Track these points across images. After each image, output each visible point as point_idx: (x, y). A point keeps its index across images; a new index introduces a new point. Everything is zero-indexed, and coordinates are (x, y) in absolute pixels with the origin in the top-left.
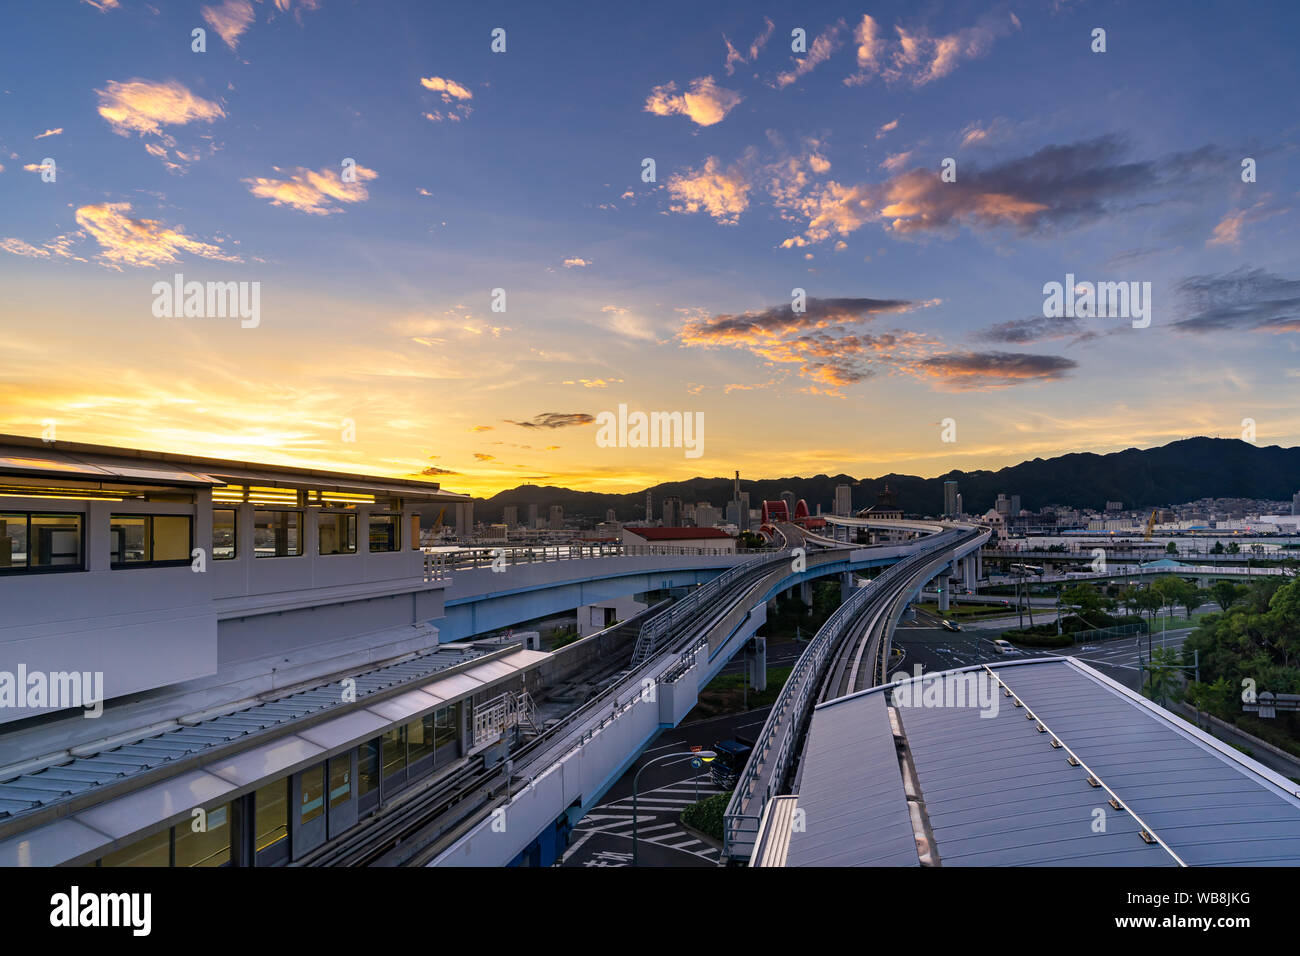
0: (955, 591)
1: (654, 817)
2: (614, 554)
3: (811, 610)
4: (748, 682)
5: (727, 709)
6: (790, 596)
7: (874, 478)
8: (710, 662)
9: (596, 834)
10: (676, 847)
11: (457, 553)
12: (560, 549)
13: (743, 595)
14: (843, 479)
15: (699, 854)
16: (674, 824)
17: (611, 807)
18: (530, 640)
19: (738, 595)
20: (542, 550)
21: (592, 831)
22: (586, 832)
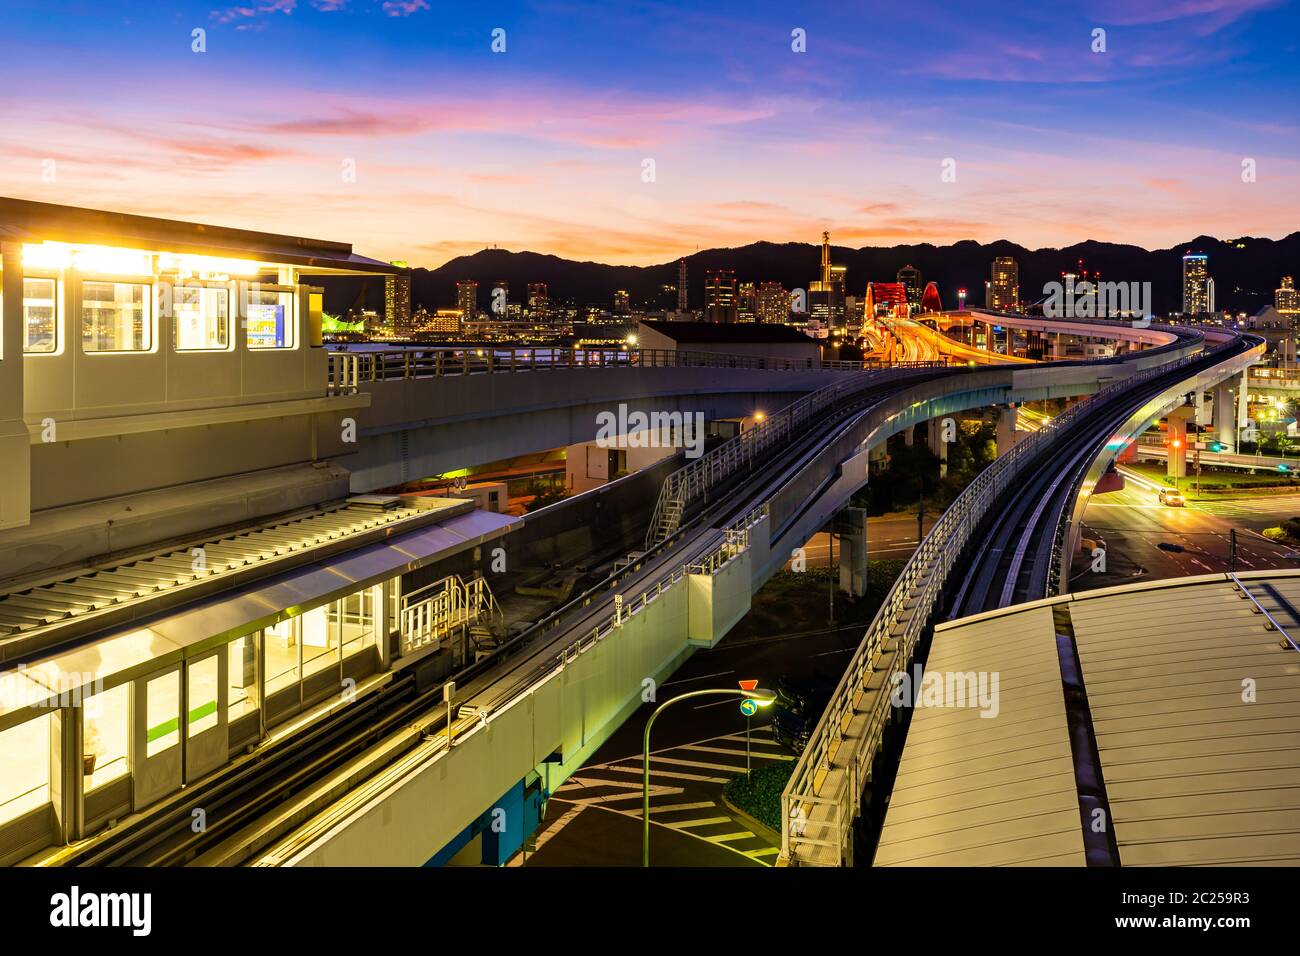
0: (1198, 446)
1: (680, 790)
2: (622, 362)
3: (944, 468)
4: (837, 581)
5: (801, 624)
6: (910, 440)
7: (1059, 247)
8: (772, 545)
9: (588, 809)
10: (714, 840)
11: (387, 353)
12: (537, 352)
13: (829, 437)
14: (1004, 248)
15: (751, 855)
16: (711, 804)
17: (612, 768)
18: (494, 496)
19: (822, 437)
20: (509, 354)
21: (582, 804)
22: (574, 805)
